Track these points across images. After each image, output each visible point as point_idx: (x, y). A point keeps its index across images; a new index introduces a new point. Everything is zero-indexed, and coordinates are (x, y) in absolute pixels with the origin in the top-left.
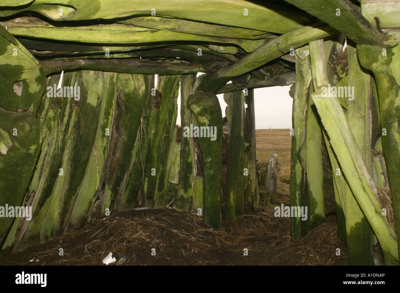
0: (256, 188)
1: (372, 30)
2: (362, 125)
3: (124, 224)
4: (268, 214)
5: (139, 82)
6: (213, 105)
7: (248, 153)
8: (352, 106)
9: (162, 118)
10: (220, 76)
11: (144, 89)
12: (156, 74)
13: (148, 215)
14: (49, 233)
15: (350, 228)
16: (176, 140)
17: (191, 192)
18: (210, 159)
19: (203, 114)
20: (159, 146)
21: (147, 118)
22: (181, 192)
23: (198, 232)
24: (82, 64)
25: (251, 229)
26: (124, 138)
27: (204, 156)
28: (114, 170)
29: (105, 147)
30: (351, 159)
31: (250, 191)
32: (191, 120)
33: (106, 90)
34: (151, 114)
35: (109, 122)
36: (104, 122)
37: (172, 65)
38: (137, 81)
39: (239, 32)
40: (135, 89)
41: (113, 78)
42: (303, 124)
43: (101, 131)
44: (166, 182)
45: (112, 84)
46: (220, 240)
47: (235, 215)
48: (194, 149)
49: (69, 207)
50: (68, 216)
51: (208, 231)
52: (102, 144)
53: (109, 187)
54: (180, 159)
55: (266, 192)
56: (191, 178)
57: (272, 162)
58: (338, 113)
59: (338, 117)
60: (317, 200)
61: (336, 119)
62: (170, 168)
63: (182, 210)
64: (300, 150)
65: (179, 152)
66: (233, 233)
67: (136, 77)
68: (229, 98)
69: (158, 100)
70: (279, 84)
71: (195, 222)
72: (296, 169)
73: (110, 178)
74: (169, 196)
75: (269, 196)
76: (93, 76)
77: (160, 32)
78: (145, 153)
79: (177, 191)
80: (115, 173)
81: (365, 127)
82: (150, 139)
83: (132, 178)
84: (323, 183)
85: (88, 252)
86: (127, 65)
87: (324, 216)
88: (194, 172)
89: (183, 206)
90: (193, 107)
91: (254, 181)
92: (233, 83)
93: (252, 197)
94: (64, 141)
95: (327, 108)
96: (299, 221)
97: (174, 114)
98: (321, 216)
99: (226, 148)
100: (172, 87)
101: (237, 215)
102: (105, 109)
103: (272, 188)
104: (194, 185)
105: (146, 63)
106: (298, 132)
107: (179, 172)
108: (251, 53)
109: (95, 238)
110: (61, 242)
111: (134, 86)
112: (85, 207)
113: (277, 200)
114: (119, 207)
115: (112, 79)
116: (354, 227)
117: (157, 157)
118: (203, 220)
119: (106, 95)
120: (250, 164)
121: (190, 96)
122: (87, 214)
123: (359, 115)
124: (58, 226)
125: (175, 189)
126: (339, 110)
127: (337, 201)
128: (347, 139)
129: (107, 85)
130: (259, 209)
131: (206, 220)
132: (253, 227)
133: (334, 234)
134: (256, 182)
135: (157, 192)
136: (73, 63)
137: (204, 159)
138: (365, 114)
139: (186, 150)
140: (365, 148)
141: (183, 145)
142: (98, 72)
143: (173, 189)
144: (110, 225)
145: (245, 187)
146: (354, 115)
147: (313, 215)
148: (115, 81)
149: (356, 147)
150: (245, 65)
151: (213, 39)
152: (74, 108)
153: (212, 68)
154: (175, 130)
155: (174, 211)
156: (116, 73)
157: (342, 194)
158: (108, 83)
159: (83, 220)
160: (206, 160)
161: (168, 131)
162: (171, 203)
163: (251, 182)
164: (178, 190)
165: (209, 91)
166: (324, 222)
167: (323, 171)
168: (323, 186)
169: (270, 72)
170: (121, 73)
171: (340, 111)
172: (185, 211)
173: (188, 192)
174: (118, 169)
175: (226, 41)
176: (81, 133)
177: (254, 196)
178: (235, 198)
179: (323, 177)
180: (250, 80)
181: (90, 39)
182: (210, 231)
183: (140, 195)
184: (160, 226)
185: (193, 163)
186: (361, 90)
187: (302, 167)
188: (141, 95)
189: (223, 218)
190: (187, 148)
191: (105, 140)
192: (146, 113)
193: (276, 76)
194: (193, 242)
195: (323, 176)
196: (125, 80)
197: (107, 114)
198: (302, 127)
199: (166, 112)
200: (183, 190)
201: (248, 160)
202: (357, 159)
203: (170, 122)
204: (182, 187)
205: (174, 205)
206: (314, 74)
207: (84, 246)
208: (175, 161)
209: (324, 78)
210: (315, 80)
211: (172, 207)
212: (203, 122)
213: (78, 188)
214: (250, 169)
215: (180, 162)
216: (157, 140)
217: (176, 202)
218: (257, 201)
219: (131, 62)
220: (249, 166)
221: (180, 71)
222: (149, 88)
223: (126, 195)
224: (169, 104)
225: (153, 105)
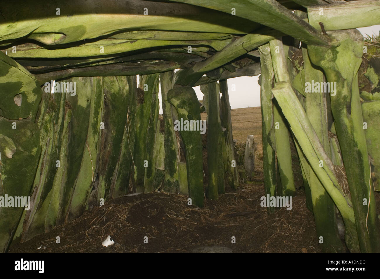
1: (317, 34)
2: (319, 111)
3: (118, 210)
4: (247, 191)
5: (123, 83)
6: (190, 97)
7: (225, 137)
8: (309, 95)
9: (146, 113)
10: (195, 72)
11: (127, 89)
12: (137, 74)
13: (140, 200)
14: (52, 223)
15: (315, 200)
16: (160, 131)
17: (176, 176)
18: (192, 146)
19: (182, 106)
20: (145, 138)
21: (132, 113)
22: (168, 177)
23: (186, 212)
24: (72, 73)
25: (233, 206)
26: (113, 133)
27: (186, 143)
28: (106, 162)
29: (97, 143)
30: (309, 142)
31: (230, 171)
32: (172, 112)
33: (94, 92)
34: (136, 109)
35: (98, 121)
36: (94, 121)
37: (151, 65)
38: (121, 83)
39: (208, 36)
40: (120, 89)
41: (100, 81)
42: (271, 111)
43: (92, 129)
44: (153, 169)
45: (99, 87)
46: (205, 218)
47: (217, 194)
48: (177, 138)
49: (68, 198)
50: (68, 206)
51: (194, 211)
52: (93, 141)
53: (102, 178)
54: (165, 148)
55: (244, 171)
56: (176, 164)
57: (249, 142)
59: (296, 108)
60: (287, 177)
61: (294, 109)
62: (157, 156)
63: (170, 193)
64: (269, 133)
65: (163, 142)
66: (216, 210)
67: (120, 78)
68: (205, 89)
69: (141, 97)
70: (248, 74)
71: (182, 203)
72: (267, 151)
73: (103, 169)
74: (157, 181)
75: (248, 174)
76: (82, 81)
77: (138, 41)
78: (133, 144)
79: (164, 177)
80: (107, 165)
81: (321, 113)
82: (137, 131)
83: (122, 168)
84: (292, 161)
85: (88, 237)
86: (111, 70)
87: (294, 190)
88: (178, 158)
89: (170, 189)
90: (173, 101)
92: (207, 76)
93: (232, 176)
94: (60, 141)
95: (285, 100)
97: (157, 108)
98: (292, 191)
100: (152, 84)
101: (219, 193)
102: (94, 110)
103: (250, 167)
104: (179, 170)
105: (128, 65)
106: (266, 118)
107: (165, 160)
108: (220, 51)
109: (94, 224)
110: (64, 229)
111: (119, 87)
112: (83, 197)
113: (255, 177)
114: (113, 194)
115: (98, 82)
116: (319, 199)
117: (144, 148)
119: (94, 96)
120: (229, 147)
121: (169, 91)
122: (85, 203)
123: (315, 103)
124: (60, 216)
125: (162, 175)
127: (304, 177)
128: (304, 126)
129: (95, 88)
130: (239, 187)
132: (235, 204)
133: (304, 206)
135: (146, 178)
136: (64, 73)
137: (186, 146)
138: (320, 101)
139: (170, 139)
140: (323, 131)
141: (166, 135)
142: (86, 77)
143: (160, 175)
144: (106, 211)
145: (225, 168)
146: (312, 103)
147: (285, 190)
148: (101, 84)
149: (313, 132)
150: (216, 62)
151: (185, 43)
152: (67, 110)
153: (187, 65)
154: (158, 122)
155: (163, 194)
156: (102, 77)
157: (307, 171)
158: (96, 86)
159: (82, 209)
160: (188, 147)
161: (152, 124)
162: (159, 187)
163: (230, 163)
164: (165, 175)
165: (186, 85)
166: (295, 196)
167: (291, 151)
168: (292, 164)
169: (240, 64)
170: (107, 76)
172: (173, 193)
173: (174, 177)
174: (110, 161)
175: (197, 43)
176: (75, 132)
177: (233, 175)
178: (217, 179)
179: (292, 156)
180: (222, 73)
181: (78, 54)
182: (195, 210)
183: (131, 183)
185: (177, 150)
187: (273, 149)
188: (126, 94)
189: (207, 197)
190: (170, 137)
191: (96, 136)
192: (131, 109)
193: (246, 68)
194: (181, 221)
196: (110, 82)
197: (97, 113)
198: (270, 113)
199: (149, 107)
200: (169, 175)
201: (226, 144)
202: (315, 142)
203: (153, 115)
204: (168, 173)
205: (163, 189)
206: (276, 69)
207: (85, 232)
208: (160, 150)
209: (284, 72)
210: (276, 74)
211: (160, 191)
212: (183, 114)
213: (76, 181)
214: (229, 151)
215: (165, 150)
216: (143, 132)
217: (164, 186)
218: (237, 179)
219: (115, 67)
220: (227, 149)
221: (159, 70)
222: (132, 87)
223: (119, 183)
224: (151, 100)
225: (137, 102)
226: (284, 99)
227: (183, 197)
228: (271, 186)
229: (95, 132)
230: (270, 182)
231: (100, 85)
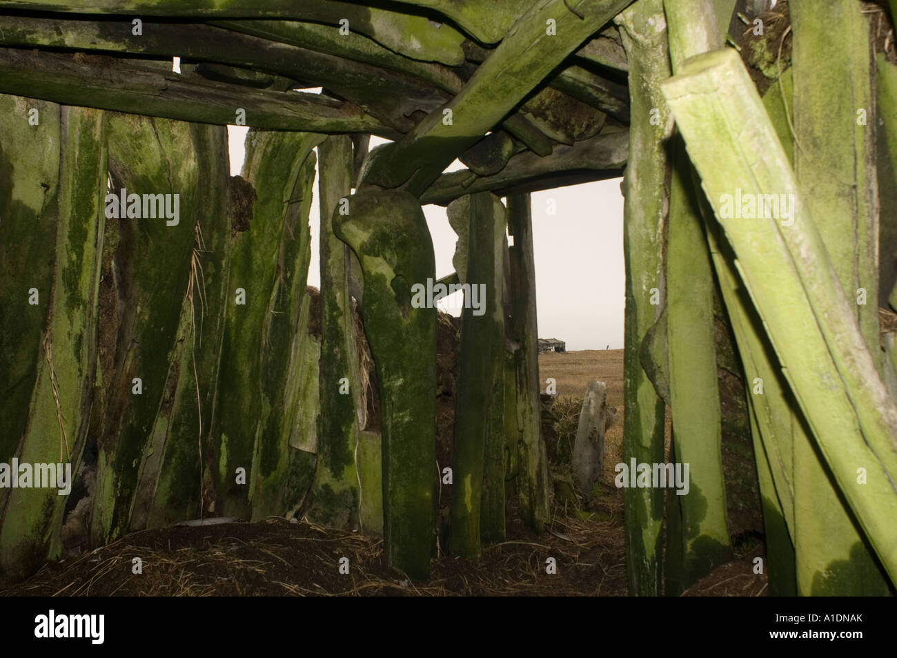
0: (540, 466)
2: (847, 219)
4: (574, 539)
5: (175, 145)
6: (403, 222)
7: (516, 370)
8: (809, 157)
9: (259, 262)
10: (419, 136)
11: (192, 168)
13: (223, 541)
15: (811, 580)
16: (309, 327)
17: (352, 475)
18: (401, 380)
19: (379, 251)
20: (256, 342)
21: (212, 258)
22: (325, 477)
25: (524, 583)
26: (141, 313)
27: (383, 369)
28: (118, 409)
29: (80, 337)
30: (816, 325)
31: (526, 474)
32: (347, 270)
33: (71, 162)
34: (226, 246)
35: (84, 262)
36: (70, 261)
37: (275, 100)
38: (169, 143)
40: (165, 166)
41: (91, 127)
42: (658, 259)
43: (62, 289)
44: (282, 446)
45: (88, 145)
47: (478, 543)
48: (360, 355)
51: (393, 588)
52: (68, 329)
53: (107, 460)
54: (321, 382)
55: (570, 479)
56: (351, 436)
57: (592, 401)
58: (762, 145)
59: (763, 164)
60: (703, 493)
61: (754, 168)
62: (295, 409)
63: (329, 526)
64: (648, 337)
65: (317, 362)
67: (167, 128)
68: (460, 217)
69: (241, 204)
70: (592, 162)
71: (360, 561)
72: (638, 400)
73: (111, 432)
74: (293, 488)
75: (579, 490)
76: (25, 117)
78: (216, 361)
79: (312, 474)
80: (122, 418)
81: (857, 226)
82: (228, 321)
83: (180, 434)
84: (723, 441)
86: (120, 82)
87: (726, 541)
88: (360, 418)
89: (331, 516)
90: (348, 231)
91: (535, 446)
92: (468, 170)
93: (531, 490)
95: (720, 127)
96: (652, 557)
97: (302, 252)
98: (719, 543)
99: (453, 354)
100: (285, 172)
101: (485, 540)
102: (70, 224)
103: (587, 469)
104: (358, 456)
105: (193, 84)
106: (641, 283)
107: (319, 420)
111: (161, 156)
112: (35, 515)
113: (600, 501)
114: (149, 518)
115: (87, 128)
116: (826, 576)
117: (251, 375)
118: (384, 557)
119: (71, 177)
120: (524, 399)
122: (43, 535)
123: (833, 188)
125: (310, 467)
126: (764, 134)
127: (767, 492)
128: (798, 246)
129: (74, 147)
130: (550, 525)
131: (390, 556)
132: (530, 577)
134: (540, 451)
135: (259, 475)
137: (384, 380)
138: (855, 179)
139: (336, 355)
141: (325, 341)
143: (303, 467)
144: (100, 567)
145: (512, 465)
146: (818, 190)
147: (693, 540)
148: (97, 138)
149: (831, 277)
153: (401, 120)
154: (304, 299)
155: (303, 529)
156: (99, 112)
157: (783, 467)
158: (77, 142)
159: (34, 556)
160: (388, 383)
161: (283, 302)
162: (297, 507)
163: (526, 450)
164: (315, 470)
165: (395, 187)
166: (727, 562)
167: (722, 405)
168: (723, 452)
169: (566, 128)
170: (117, 113)
171: (770, 139)
172: (336, 529)
173: (343, 476)
174: (130, 405)
177: (534, 488)
178: (479, 495)
179: (723, 423)
180: (511, 155)
182: (398, 587)
183: (212, 486)
184: (246, 572)
185: (357, 392)
186: (840, 96)
187: (657, 393)
188: (185, 184)
189: (444, 549)
190: (336, 350)
191: (78, 314)
192: (208, 243)
195: (722, 419)
196: (129, 135)
197: (78, 235)
199: (271, 242)
200: (329, 470)
201: (518, 390)
202: (838, 322)
203: (289, 274)
204: (326, 463)
205: (307, 514)
208: (306, 389)
211: (299, 520)
212: (377, 273)
214: (524, 413)
215: (320, 389)
216: (249, 322)
217: (311, 504)
218: (544, 502)
219: (139, 75)
220: (521, 406)
221: (302, 120)
222: (213, 169)
223: (167, 484)
224: (279, 222)
225: (229, 221)
226: (716, 120)
227: (366, 544)
228: (646, 521)
229: (74, 300)
230: (644, 509)
231: (93, 141)
